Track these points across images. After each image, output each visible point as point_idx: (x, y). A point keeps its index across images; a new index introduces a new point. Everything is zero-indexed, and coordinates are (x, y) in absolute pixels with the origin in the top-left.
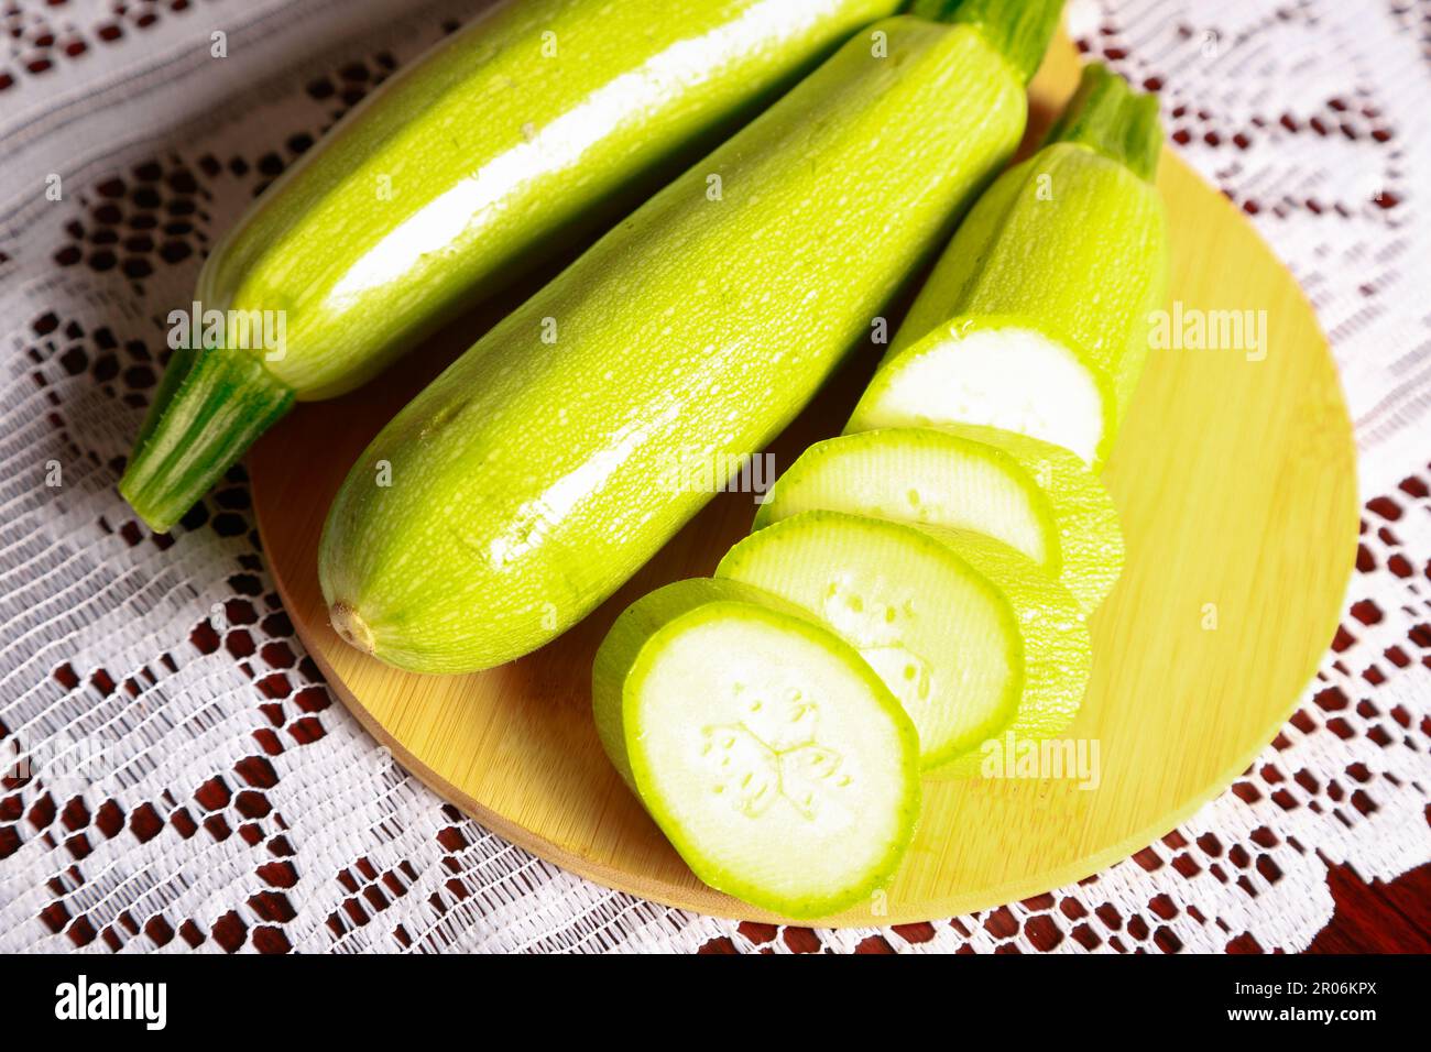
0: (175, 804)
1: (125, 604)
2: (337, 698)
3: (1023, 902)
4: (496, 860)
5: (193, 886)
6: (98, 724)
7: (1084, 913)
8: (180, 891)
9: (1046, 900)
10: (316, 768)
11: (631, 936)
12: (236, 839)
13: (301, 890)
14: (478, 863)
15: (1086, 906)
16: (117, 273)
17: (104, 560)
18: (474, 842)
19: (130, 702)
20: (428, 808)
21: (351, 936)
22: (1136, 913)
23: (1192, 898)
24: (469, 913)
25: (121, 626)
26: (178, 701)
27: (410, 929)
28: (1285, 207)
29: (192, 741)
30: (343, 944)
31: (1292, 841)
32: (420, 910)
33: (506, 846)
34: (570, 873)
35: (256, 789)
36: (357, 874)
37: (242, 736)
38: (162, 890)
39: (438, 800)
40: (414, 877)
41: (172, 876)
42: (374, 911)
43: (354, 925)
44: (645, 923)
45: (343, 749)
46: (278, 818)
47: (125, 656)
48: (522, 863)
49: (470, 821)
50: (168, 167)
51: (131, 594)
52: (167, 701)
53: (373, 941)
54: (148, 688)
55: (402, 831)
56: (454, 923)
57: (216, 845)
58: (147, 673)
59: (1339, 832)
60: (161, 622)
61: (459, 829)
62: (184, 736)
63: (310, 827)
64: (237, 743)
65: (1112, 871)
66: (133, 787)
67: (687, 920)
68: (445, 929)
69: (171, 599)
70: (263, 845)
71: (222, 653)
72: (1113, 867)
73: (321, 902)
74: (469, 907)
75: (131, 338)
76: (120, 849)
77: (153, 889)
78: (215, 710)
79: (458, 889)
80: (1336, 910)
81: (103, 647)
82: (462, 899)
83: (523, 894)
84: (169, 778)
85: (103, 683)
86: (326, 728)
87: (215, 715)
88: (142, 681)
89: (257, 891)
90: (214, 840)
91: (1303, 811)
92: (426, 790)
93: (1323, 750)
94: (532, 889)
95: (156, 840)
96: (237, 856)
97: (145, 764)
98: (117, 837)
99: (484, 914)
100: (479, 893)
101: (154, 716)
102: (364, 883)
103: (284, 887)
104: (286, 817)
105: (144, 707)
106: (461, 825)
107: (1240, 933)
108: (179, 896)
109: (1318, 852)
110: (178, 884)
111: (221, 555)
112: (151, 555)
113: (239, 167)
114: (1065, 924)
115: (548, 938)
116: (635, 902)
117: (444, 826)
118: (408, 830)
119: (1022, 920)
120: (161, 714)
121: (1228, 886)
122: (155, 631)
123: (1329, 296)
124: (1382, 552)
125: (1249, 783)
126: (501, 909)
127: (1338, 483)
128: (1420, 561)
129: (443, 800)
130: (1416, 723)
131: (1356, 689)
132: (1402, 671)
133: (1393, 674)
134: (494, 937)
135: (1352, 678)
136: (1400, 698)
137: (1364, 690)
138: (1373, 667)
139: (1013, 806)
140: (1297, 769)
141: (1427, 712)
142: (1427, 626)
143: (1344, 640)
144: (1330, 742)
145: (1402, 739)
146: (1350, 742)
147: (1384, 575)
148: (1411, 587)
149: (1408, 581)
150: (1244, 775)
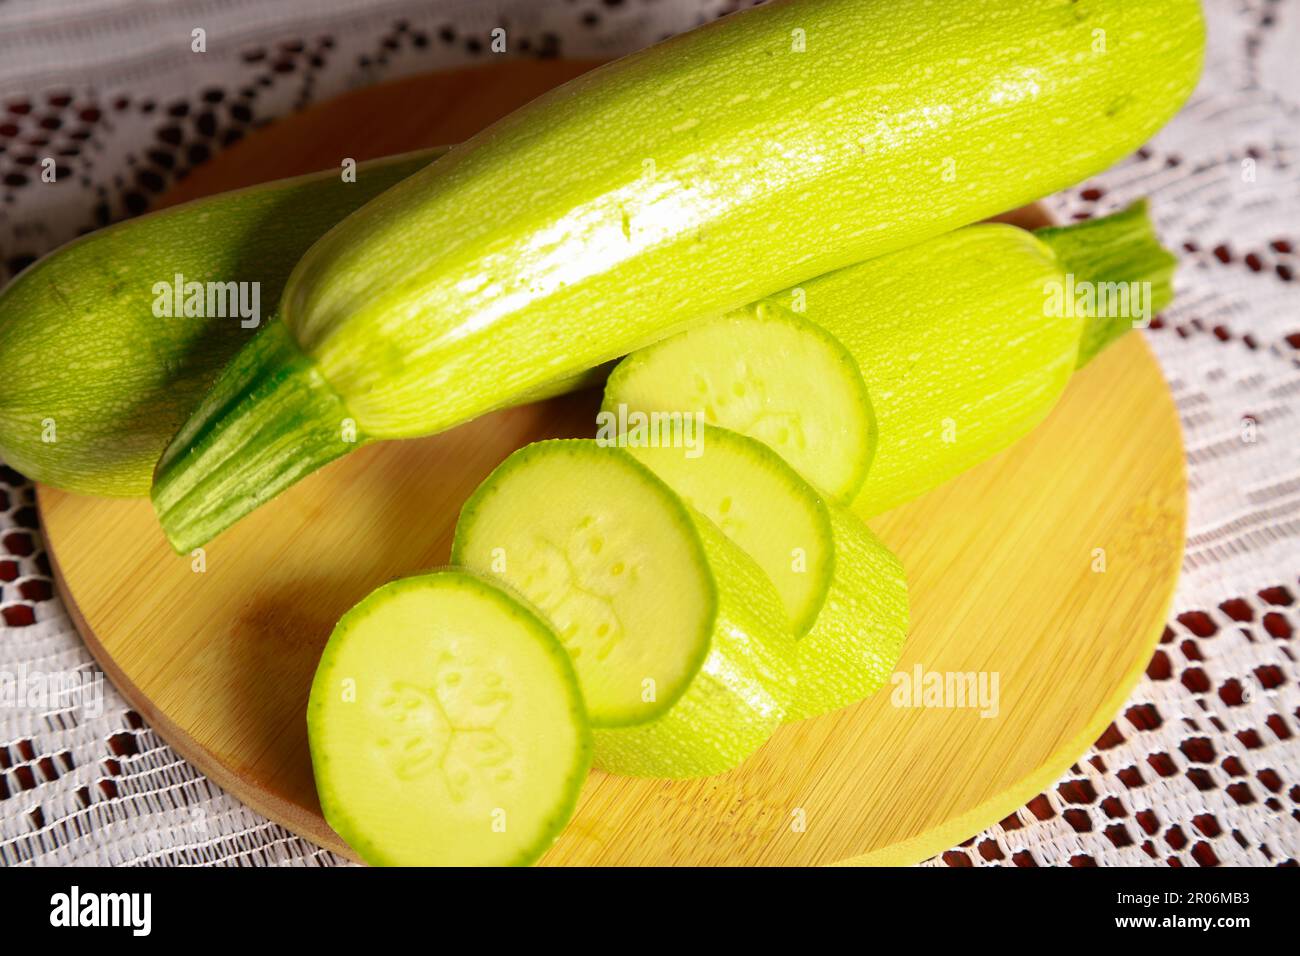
2: (59, 594)
4: (162, 772)
14: (141, 771)
18: (145, 750)
20: (111, 710)
24: (112, 811)
27: (47, 812)
28: (1191, 328)
32: (65, 798)
33: (176, 760)
34: (234, 798)
36: (15, 753)
39: (125, 705)
40: (71, 767)
42: (18, 788)
44: (291, 857)
45: (47, 640)
48: (187, 778)
49: (150, 730)
50: (81, 100)
53: (6, 814)
55: (76, 725)
56: (94, 817)
61: (135, 736)
68: (83, 820)
74: (114, 807)
79: (111, 790)
82: (110, 799)
83: (176, 807)
86: (37, 617)
92: (116, 694)
93: (1052, 836)
94: (187, 804)
99: (127, 817)
100: (128, 798)
102: (18, 762)
106: (139, 733)
113: (148, 107)
115: (183, 853)
116: (289, 836)
117: (120, 731)
118: (82, 726)
123: (1205, 418)
124: (1180, 664)
125: (965, 854)
126: (146, 816)
127: (1148, 587)
128: (1218, 679)
129: (129, 705)
130: (1162, 831)
131: (1107, 786)
132: (1163, 779)
133: (1152, 781)
134: (128, 840)
135: (1107, 775)
136: (1153, 802)
137: (1117, 790)
138: (1134, 770)
139: (697, 816)
140: (1019, 850)
141: (1177, 822)
142: (1206, 742)
143: (1111, 738)
144: (1063, 832)
145: (1142, 844)
146: (1083, 835)
147: (1174, 685)
148: (1202, 703)
149: (1199, 696)
150: (961, 845)
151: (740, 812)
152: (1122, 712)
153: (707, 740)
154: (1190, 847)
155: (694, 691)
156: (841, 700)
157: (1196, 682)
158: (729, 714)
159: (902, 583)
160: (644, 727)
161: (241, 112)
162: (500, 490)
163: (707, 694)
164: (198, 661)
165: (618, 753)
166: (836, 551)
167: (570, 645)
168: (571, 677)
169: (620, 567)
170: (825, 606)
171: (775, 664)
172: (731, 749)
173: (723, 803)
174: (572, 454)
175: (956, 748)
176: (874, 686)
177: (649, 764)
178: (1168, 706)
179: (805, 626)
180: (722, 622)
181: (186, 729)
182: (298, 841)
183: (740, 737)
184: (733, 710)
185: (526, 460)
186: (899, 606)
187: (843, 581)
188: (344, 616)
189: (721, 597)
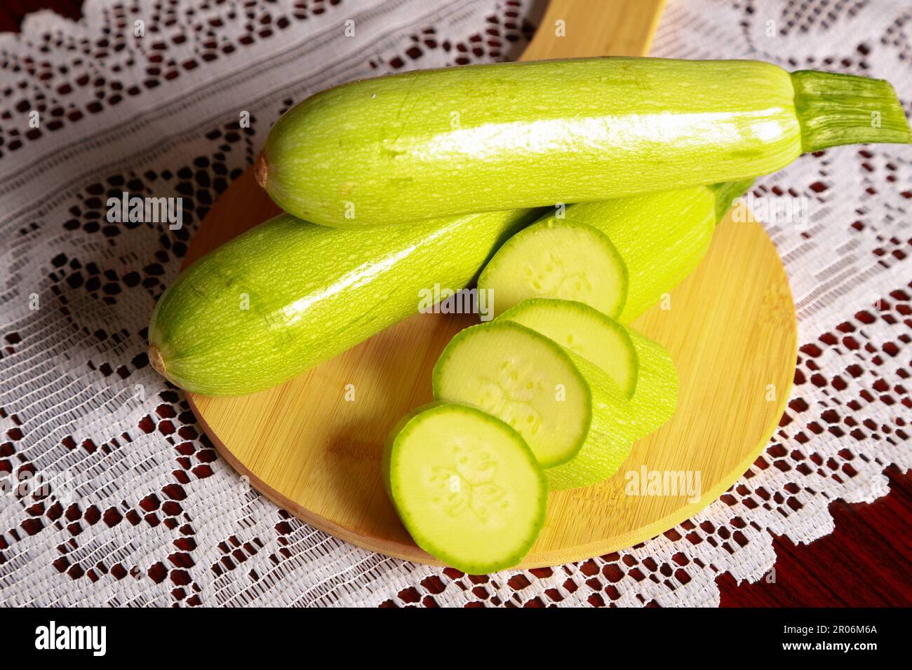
0: (129, 508)
1: (102, 406)
2: (220, 455)
3: (601, 557)
4: (308, 538)
5: (138, 549)
6: (86, 466)
7: (636, 563)
8: (131, 552)
9: (615, 556)
10: (207, 490)
11: (384, 575)
12: (162, 526)
13: (198, 552)
14: (298, 540)
15: (637, 559)
16: (100, 233)
17: (91, 383)
18: (296, 529)
19: (105, 456)
20: (270, 512)
21: (226, 576)
22: (665, 562)
23: (697, 554)
24: (292, 564)
25: (100, 418)
26: (131, 456)
27: (258, 571)
28: (760, 192)
29: (139, 476)
30: (221, 580)
31: (753, 524)
32: (264, 562)
33: (314, 531)
34: (350, 544)
35: (174, 501)
36: (229, 544)
37: (167, 474)
38: (121, 551)
39: (276, 508)
40: (261, 545)
41: (126, 544)
42: (238, 562)
43: (227, 569)
44: (391, 569)
45: (223, 482)
46: (186, 516)
47: (102, 433)
48: (323, 539)
49: (295, 518)
50: (127, 178)
51: (106, 401)
52: (125, 456)
53: (237, 577)
54: (114, 450)
55: (255, 523)
56: (283, 568)
57: (151, 529)
58: (114, 442)
59: (780, 519)
60: (122, 417)
61: (288, 523)
62: (134, 473)
63: (204, 520)
64: (163, 477)
65: (652, 541)
66: (106, 499)
67: (414, 567)
68: (278, 572)
69: (127, 404)
70: (177, 529)
71: (157, 432)
72: (653, 539)
73: (208, 558)
74: (292, 561)
75: (107, 269)
76: (98, 531)
77: (116, 551)
78: (152, 461)
79: (286, 553)
80: (777, 559)
81: (90, 428)
82: (288, 558)
83: (323, 555)
84: (125, 495)
85: (90, 446)
86: (214, 470)
87: (152, 463)
88: (111, 446)
89: (174, 552)
90: (150, 526)
91: (761, 508)
92: (270, 502)
93: (772, 477)
94: (328, 552)
95: (118, 526)
96: (163, 534)
97: (112, 487)
98: (96, 524)
100: (297, 556)
101: (118, 463)
102: (233, 548)
103: (188, 550)
104: (190, 515)
105: (113, 458)
106: (289, 520)
107: (723, 572)
108: (130, 554)
109: (768, 529)
110: (130, 548)
111: (156, 381)
112: (117, 381)
113: (167, 175)
114: (625, 568)
115: (336, 577)
116: (386, 558)
117: (279, 521)
118: (259, 523)
119: (601, 566)
120: (121, 462)
121: (717, 548)
122: (119, 421)
123: (783, 239)
124: (808, 374)
125: (730, 495)
126: (310, 563)
127: (784, 337)
128: (829, 377)
129: (279, 507)
130: (825, 462)
131: (791, 445)
132: (818, 436)
133: (813, 437)
134: (306, 577)
135: (789, 439)
136: (816, 449)
137: (796, 446)
138: (801, 434)
139: (596, 504)
140: (757, 487)
141: (831, 456)
142: (833, 412)
143: (786, 420)
144: (776, 473)
145: (817, 471)
146: (787, 473)
147: (809, 385)
148: (824, 392)
149: (822, 388)
150: (728, 491)
151: (617, 497)
152: (788, 405)
153: (599, 463)
154: (841, 467)
155: (589, 440)
156: (654, 426)
157: (819, 381)
158: (608, 447)
159: (669, 359)
160: (568, 464)
161: (220, 168)
162: (452, 358)
163: (595, 439)
164: (312, 476)
165: (554, 480)
166: (637, 351)
167: (517, 428)
168: (525, 446)
169: (531, 385)
170: (639, 380)
171: (623, 416)
172: (612, 465)
173: (607, 495)
174: (487, 331)
175: (714, 441)
176: (669, 415)
177: (571, 482)
178: (809, 397)
179: (630, 394)
180: (594, 401)
181: (319, 513)
182: (391, 560)
183: (614, 457)
184: (610, 444)
185: (462, 339)
186: (671, 371)
187: (643, 365)
188: (397, 438)
189: (592, 388)
